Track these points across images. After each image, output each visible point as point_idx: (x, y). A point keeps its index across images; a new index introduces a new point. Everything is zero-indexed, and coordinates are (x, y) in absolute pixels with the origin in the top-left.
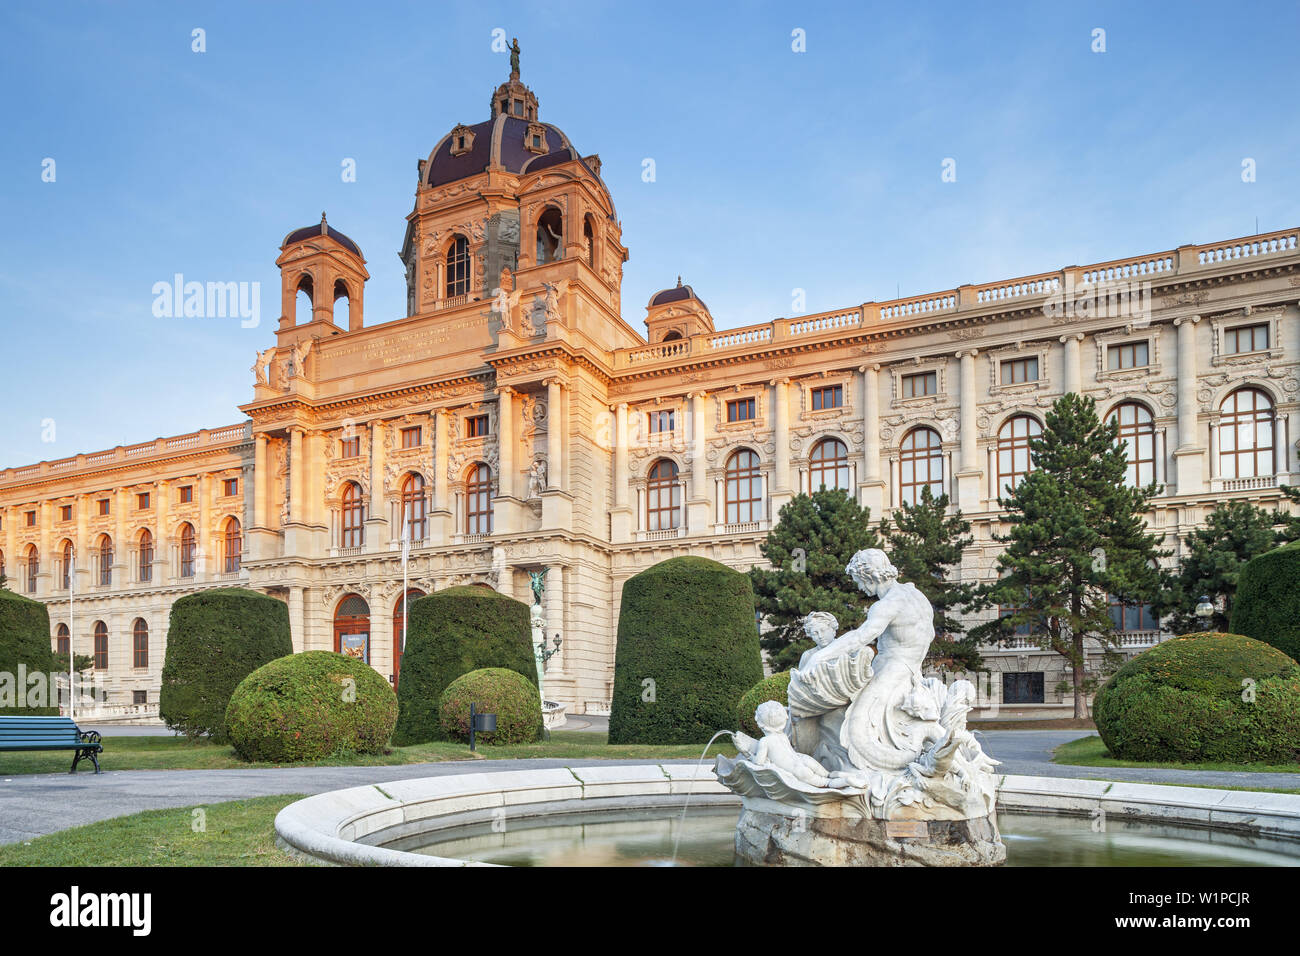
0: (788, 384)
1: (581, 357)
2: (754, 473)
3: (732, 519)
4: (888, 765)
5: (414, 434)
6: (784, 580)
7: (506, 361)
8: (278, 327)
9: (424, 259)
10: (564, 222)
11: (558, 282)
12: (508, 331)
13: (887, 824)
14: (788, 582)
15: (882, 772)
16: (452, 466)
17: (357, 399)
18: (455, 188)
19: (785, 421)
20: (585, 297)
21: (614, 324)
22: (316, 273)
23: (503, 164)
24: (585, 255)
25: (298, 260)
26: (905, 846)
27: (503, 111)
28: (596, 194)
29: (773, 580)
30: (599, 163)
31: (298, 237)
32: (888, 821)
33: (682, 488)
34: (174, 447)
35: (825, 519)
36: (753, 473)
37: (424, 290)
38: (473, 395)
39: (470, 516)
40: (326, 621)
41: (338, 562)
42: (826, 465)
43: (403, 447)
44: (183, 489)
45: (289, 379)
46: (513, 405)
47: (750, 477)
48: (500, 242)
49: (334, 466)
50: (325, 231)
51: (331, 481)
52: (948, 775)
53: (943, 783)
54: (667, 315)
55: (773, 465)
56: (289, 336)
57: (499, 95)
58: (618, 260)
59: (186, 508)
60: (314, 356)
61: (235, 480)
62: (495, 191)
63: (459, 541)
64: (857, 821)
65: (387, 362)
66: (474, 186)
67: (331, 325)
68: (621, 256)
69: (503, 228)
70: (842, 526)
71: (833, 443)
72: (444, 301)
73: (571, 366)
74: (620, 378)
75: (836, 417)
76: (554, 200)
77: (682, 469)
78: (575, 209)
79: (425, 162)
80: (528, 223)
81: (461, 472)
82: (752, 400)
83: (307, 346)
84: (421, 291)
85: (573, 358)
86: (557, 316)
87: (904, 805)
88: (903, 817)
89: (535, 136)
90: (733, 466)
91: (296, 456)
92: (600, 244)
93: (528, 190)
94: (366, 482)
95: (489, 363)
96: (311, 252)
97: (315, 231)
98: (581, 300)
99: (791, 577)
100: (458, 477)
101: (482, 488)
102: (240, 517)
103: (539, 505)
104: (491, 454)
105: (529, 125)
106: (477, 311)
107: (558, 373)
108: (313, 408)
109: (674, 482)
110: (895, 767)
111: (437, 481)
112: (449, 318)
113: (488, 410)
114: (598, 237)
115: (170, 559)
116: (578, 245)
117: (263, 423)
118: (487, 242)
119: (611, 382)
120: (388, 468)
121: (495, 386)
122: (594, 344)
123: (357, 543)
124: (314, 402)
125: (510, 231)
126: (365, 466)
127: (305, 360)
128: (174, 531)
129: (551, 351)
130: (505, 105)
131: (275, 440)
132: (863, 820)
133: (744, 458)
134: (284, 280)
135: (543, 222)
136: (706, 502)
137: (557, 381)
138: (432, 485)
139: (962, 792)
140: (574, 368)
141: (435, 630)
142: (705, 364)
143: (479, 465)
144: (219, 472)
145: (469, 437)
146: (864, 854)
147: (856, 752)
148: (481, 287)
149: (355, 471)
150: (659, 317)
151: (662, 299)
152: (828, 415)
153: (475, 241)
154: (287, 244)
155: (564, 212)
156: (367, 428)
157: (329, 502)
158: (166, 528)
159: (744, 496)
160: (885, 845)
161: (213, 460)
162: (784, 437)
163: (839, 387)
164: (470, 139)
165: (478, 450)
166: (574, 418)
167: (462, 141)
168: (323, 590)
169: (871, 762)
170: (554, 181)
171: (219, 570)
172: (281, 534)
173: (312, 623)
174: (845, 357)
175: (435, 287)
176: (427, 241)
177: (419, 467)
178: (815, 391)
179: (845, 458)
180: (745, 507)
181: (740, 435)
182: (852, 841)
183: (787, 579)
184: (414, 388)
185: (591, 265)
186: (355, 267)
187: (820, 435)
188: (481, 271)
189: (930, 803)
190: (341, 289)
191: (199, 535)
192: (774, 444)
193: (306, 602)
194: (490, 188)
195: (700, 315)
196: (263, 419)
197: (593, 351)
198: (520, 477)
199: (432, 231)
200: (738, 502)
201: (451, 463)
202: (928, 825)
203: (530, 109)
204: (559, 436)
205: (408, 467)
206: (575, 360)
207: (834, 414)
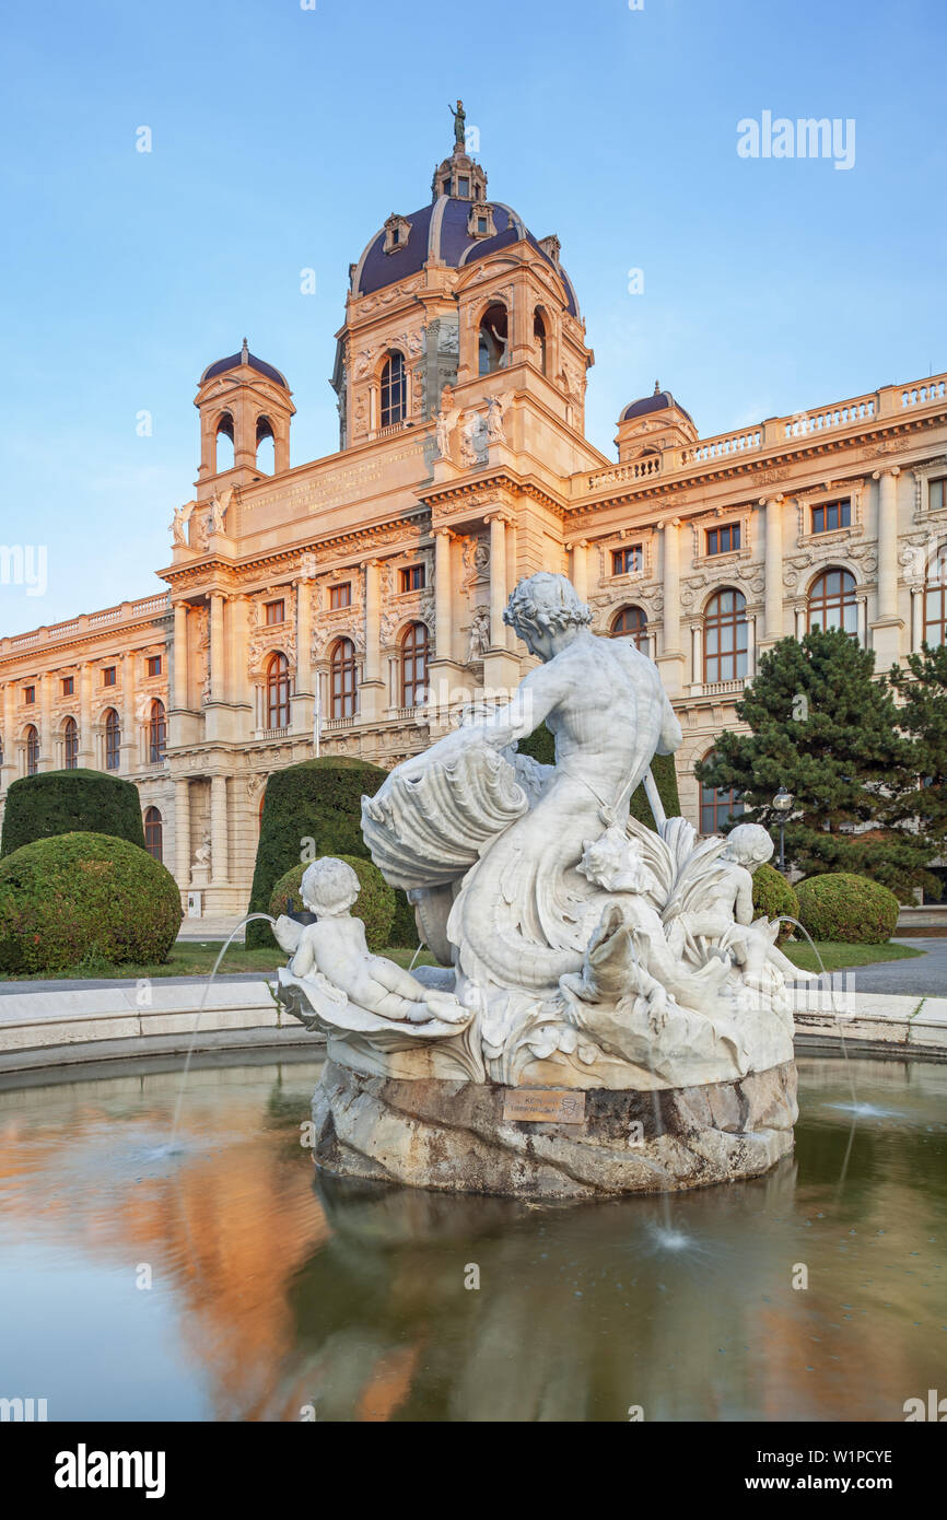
0: (782, 502)
1: (529, 486)
2: (739, 618)
3: (712, 676)
4: (526, 979)
5: (344, 592)
6: (761, 747)
7: (442, 497)
8: (197, 477)
9: (355, 384)
10: (510, 320)
11: (501, 395)
12: (444, 460)
13: (508, 1092)
14: (768, 749)
15: (513, 991)
16: (385, 628)
17: (280, 555)
18: (389, 294)
19: (778, 550)
20: (535, 412)
21: (570, 441)
22: (237, 411)
23: (442, 257)
24: (536, 360)
25: (217, 397)
26: (536, 1140)
27: (445, 193)
28: (548, 281)
29: (748, 747)
30: (558, 245)
31: (217, 370)
32: (510, 1087)
33: (652, 641)
34: (97, 624)
35: (817, 668)
36: (737, 618)
37: (356, 421)
38: (406, 541)
39: (405, 686)
40: (252, 814)
41: (263, 746)
42: (829, 603)
43: (332, 609)
44: (106, 670)
45: (209, 536)
46: (451, 549)
47: (735, 624)
48: (440, 355)
49: (257, 636)
50: (245, 359)
51: (254, 653)
52: (627, 999)
53: (611, 1015)
54: (640, 430)
55: (761, 607)
56: (209, 487)
57: (441, 174)
58: (582, 367)
59: (110, 691)
60: (234, 507)
61: (158, 658)
62: (433, 291)
63: (393, 716)
64: (459, 1087)
65: (313, 509)
66: (409, 288)
67: (254, 471)
68: (585, 360)
69: (443, 336)
70: (837, 676)
71: (839, 574)
72: (377, 432)
73: (518, 497)
74: (577, 509)
75: (842, 541)
76: (497, 294)
77: (651, 617)
78: (522, 302)
79: (356, 266)
80: (469, 325)
81: (394, 636)
82: (736, 526)
83: (227, 497)
84: (353, 421)
85: (520, 488)
86: (501, 437)
87: (538, 1059)
88: (541, 1080)
89: (480, 219)
90: (713, 611)
91: (216, 625)
92: (554, 345)
93: (468, 284)
94: (292, 651)
95: (423, 500)
96: (231, 385)
97: (234, 362)
98: (529, 414)
99: (770, 742)
100: (392, 640)
101: (419, 652)
102: (163, 699)
103: (481, 668)
104: (428, 610)
105: (474, 206)
106: (412, 439)
107: (502, 507)
108: (234, 569)
109: (642, 635)
110: (539, 982)
111: (368, 646)
112: (379, 450)
113: (423, 559)
114: (552, 336)
115: (94, 750)
116: (526, 347)
117: (182, 589)
118: (425, 356)
119: (567, 515)
120: (315, 634)
121: (431, 529)
122: (546, 468)
123: (283, 723)
124: (234, 561)
125: (452, 339)
126: (290, 633)
127: (225, 513)
128: (98, 718)
129: (494, 479)
130: (448, 184)
131: (196, 608)
132: (469, 1084)
133: (726, 600)
134: (203, 421)
135: (486, 323)
136: (679, 658)
137: (501, 516)
138: (363, 651)
139: (648, 1034)
140: (521, 500)
141: (291, 812)
142: (679, 484)
143: (415, 626)
144: (142, 649)
145: (403, 591)
146: (463, 1151)
147: (471, 953)
148: (420, 411)
149: (279, 640)
150: (632, 434)
151: (635, 412)
152: (831, 539)
153: (411, 356)
154: (206, 378)
155: (510, 307)
156: (292, 589)
157: (253, 677)
158: (90, 715)
159: (727, 647)
160: (496, 1135)
161: (135, 636)
162: (776, 571)
163: (846, 502)
164: (405, 231)
165: (412, 608)
166: (522, 561)
167: (396, 233)
168: (247, 779)
169: (496, 973)
170: (498, 269)
171: (144, 760)
172: (201, 716)
173: (236, 817)
174: (854, 461)
175: (367, 415)
176: (358, 362)
177: (349, 630)
178: (815, 509)
179: (853, 593)
180: (727, 662)
181: (722, 571)
182: (441, 1125)
183: (765, 745)
184: (341, 538)
185: (544, 373)
186: (279, 400)
187: (822, 565)
188: (419, 391)
189: (591, 1054)
190: (264, 428)
191: (123, 722)
192: (763, 580)
193: (229, 793)
194: (428, 289)
195: (681, 427)
196: (181, 584)
197: (545, 477)
198: (459, 635)
199: (363, 349)
200: (719, 655)
201: (384, 625)
202: (588, 1098)
203: (477, 187)
204: (504, 582)
205: (337, 631)
206: (521, 490)
207: (839, 537)
